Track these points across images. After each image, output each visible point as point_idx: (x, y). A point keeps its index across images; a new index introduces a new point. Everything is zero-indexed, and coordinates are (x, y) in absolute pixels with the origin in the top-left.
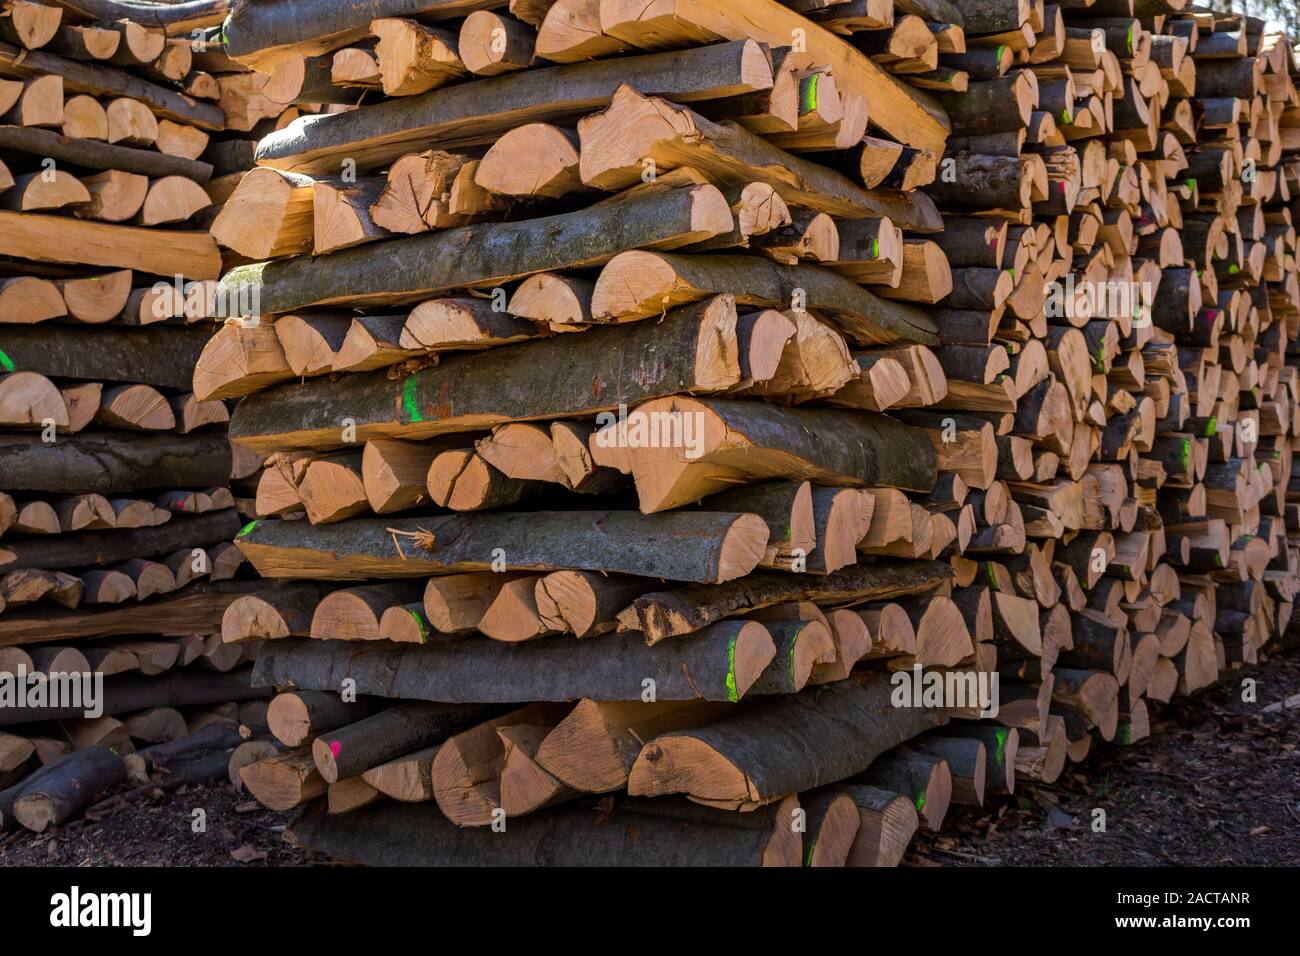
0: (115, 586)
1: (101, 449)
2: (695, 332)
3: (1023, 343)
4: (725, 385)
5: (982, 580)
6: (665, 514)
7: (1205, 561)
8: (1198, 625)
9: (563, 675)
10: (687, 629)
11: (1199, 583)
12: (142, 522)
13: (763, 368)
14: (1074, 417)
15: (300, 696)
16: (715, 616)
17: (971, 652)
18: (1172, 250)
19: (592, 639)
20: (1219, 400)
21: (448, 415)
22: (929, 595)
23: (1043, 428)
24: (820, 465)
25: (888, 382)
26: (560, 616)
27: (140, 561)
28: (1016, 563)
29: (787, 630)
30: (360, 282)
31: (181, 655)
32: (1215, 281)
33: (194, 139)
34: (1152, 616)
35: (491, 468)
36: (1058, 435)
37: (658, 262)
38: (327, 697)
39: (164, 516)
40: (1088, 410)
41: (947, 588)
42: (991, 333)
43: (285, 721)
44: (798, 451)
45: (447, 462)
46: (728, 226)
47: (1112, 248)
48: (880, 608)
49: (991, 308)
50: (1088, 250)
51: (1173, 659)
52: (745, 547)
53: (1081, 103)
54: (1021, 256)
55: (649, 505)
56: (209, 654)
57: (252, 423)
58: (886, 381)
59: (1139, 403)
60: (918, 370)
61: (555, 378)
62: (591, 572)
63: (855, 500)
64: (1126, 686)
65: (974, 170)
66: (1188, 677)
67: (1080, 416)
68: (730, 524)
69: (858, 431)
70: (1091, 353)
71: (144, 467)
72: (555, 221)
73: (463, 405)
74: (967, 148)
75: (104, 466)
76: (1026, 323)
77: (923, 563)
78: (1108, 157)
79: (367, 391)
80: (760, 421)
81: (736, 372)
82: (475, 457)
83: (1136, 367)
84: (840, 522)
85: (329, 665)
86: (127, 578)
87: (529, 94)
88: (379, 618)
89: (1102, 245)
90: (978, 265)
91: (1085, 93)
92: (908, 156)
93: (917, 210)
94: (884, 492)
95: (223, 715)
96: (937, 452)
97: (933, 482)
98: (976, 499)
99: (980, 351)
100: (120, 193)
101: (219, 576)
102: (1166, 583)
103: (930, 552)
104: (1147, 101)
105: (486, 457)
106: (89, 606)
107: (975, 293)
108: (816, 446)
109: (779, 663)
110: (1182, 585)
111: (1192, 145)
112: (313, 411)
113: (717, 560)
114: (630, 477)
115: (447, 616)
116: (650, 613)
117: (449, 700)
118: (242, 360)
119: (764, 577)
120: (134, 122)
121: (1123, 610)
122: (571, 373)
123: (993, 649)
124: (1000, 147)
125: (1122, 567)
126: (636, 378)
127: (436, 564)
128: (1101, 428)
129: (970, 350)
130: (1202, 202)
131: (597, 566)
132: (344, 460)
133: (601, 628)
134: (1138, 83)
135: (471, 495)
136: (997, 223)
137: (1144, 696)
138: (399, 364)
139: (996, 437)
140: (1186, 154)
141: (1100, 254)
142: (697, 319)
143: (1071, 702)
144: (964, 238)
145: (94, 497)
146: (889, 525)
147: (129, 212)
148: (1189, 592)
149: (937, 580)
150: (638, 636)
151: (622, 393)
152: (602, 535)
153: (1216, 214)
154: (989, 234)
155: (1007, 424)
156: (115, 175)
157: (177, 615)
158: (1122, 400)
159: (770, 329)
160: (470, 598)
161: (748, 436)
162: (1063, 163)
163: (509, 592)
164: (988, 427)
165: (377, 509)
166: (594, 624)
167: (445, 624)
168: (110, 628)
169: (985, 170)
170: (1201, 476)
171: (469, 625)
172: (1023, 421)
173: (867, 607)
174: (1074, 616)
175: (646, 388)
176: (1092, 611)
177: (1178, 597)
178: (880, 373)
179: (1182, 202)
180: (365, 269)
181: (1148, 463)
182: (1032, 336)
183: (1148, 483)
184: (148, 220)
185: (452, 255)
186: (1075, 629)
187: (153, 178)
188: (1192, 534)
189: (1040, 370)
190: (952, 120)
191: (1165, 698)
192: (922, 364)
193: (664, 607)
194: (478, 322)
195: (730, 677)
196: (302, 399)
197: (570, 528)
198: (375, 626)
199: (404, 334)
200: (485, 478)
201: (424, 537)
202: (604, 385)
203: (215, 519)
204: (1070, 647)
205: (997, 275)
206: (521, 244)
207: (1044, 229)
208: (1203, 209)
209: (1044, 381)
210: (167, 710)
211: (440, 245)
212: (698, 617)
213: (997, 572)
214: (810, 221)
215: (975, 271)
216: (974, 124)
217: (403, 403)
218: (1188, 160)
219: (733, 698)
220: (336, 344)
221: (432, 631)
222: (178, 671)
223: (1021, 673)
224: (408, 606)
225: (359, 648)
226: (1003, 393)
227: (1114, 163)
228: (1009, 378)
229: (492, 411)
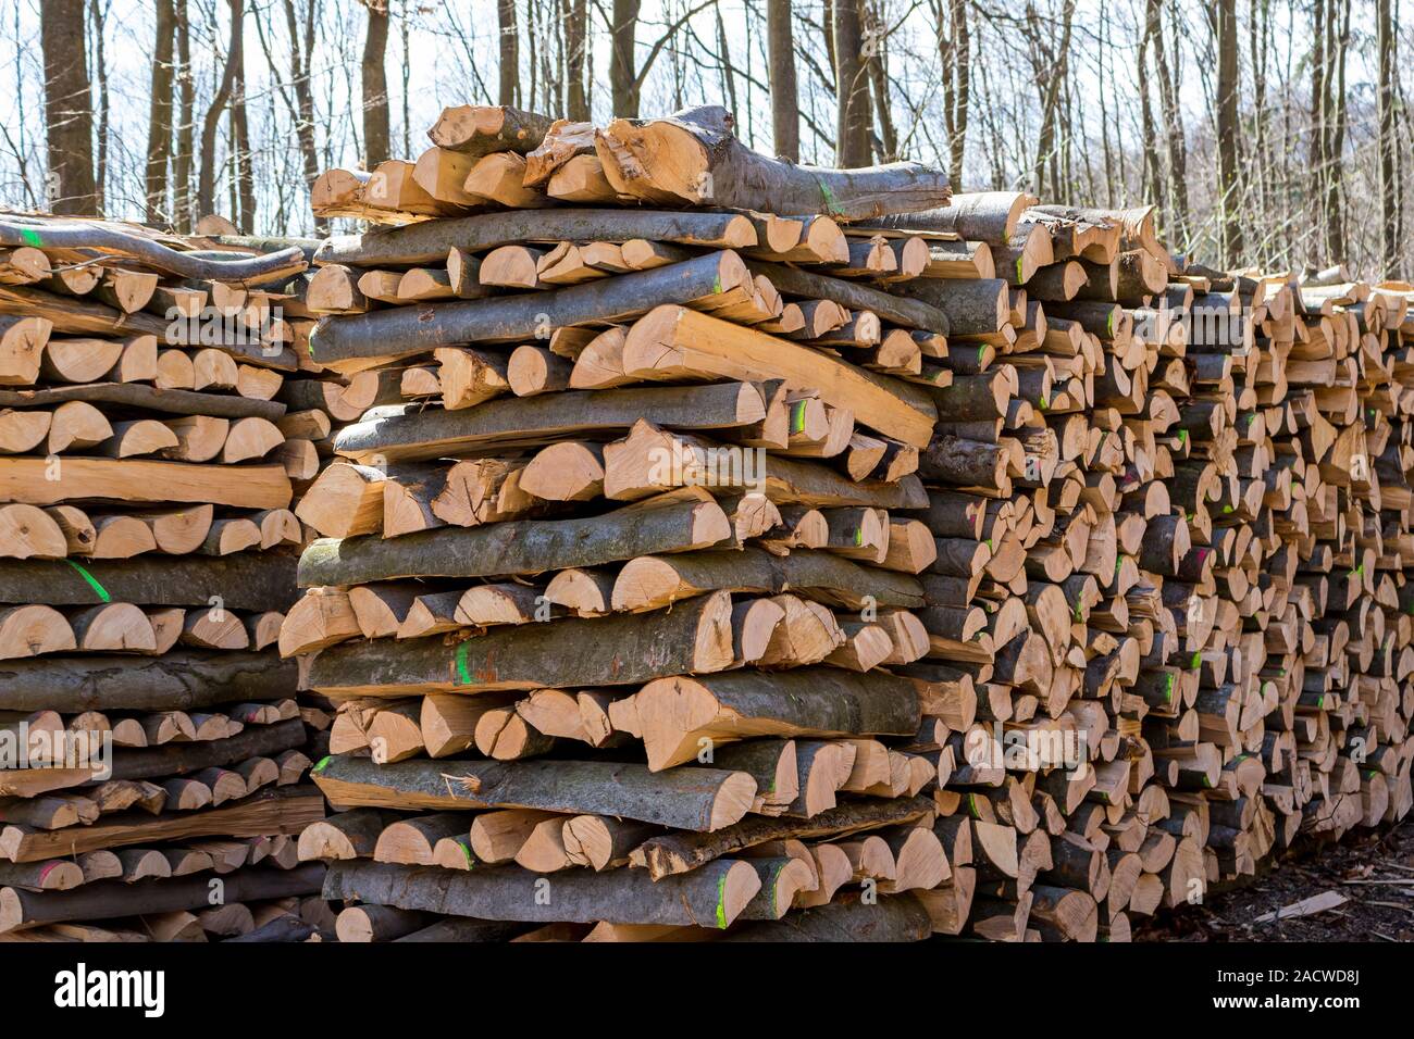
0: (195, 793)
1: (184, 669)
2: (695, 625)
3: (1001, 601)
4: (720, 667)
5: (964, 810)
6: (670, 772)
7: (1192, 783)
8: (1185, 843)
9: (585, 901)
10: (684, 868)
11: (1191, 802)
12: (219, 735)
13: (754, 650)
14: (1053, 663)
15: (364, 910)
16: (709, 856)
17: (949, 875)
18: (1158, 501)
19: (609, 872)
20: (1216, 628)
21: (493, 680)
22: (912, 825)
23: (1020, 675)
24: (805, 726)
25: (871, 647)
26: (583, 853)
27: (217, 769)
28: (997, 794)
29: (772, 866)
30: (421, 565)
31: (250, 855)
32: (1209, 521)
33: (269, 381)
34: (1137, 835)
35: (529, 726)
36: (1036, 680)
37: (664, 568)
38: (387, 910)
39: (238, 727)
40: (1066, 655)
41: (929, 819)
42: (970, 597)
43: (352, 931)
44: (783, 717)
45: (491, 720)
46: (725, 534)
47: (1094, 506)
48: (862, 841)
49: (969, 576)
50: (1070, 511)
51: (1159, 874)
52: (735, 800)
53: (1058, 387)
54: (999, 529)
55: (656, 763)
56: (275, 854)
57: (328, 675)
58: (869, 646)
59: (1121, 644)
60: (901, 634)
61: (582, 654)
62: (609, 817)
63: (836, 753)
64: (1106, 900)
65: (956, 455)
66: (1173, 891)
67: (1058, 661)
68: (722, 782)
69: (844, 689)
70: (1069, 604)
71: (220, 684)
72: (585, 524)
73: (506, 673)
74: (953, 433)
75: (186, 685)
76: (1005, 585)
77: (904, 800)
78: (1090, 427)
79: (426, 654)
80: (750, 695)
81: (730, 654)
82: (515, 716)
83: (1120, 611)
84: (822, 773)
85: (389, 884)
86: (205, 786)
87: (565, 415)
88: (433, 846)
89: (1085, 506)
90: (960, 536)
91: (1064, 378)
92: (892, 452)
93: (903, 493)
94: (864, 743)
95: (285, 909)
96: (921, 698)
97: (917, 726)
98: (957, 741)
99: (959, 612)
100: (204, 436)
101: (285, 781)
102: (1156, 803)
103: (909, 790)
104: (1130, 374)
105: (524, 716)
106: (170, 812)
107: (956, 562)
108: (800, 710)
109: (763, 895)
110: (1171, 802)
111: (1186, 398)
112: (380, 669)
113: (710, 813)
114: (641, 741)
115: (489, 849)
116: (655, 854)
117: (491, 918)
118: (321, 625)
119: (752, 821)
120: (217, 370)
121: (1105, 831)
122: (594, 652)
123: (972, 872)
124: (981, 433)
125: (1101, 794)
126: (647, 660)
127: (481, 804)
128: (1081, 670)
129: (951, 611)
130: (1193, 450)
131: (613, 812)
132: (405, 710)
133: (616, 863)
134: (1120, 360)
135: (511, 747)
136: (976, 498)
137: (1126, 909)
138: (454, 633)
139: (975, 686)
140: (1179, 407)
141: (1082, 514)
142: (697, 614)
143: (1049, 918)
144: (947, 514)
145: (177, 714)
146: (868, 772)
147: (211, 453)
148: (1179, 810)
149: (919, 814)
150: (644, 872)
151: (636, 672)
152: (618, 786)
153: (1209, 461)
154: (970, 510)
155: (986, 673)
156: (200, 420)
157: (248, 818)
158: (1104, 643)
159: (762, 616)
160: (509, 832)
161: (738, 710)
162: (1039, 444)
163: (542, 829)
164: (967, 678)
165: (432, 755)
166: (610, 860)
167: (489, 857)
168: (188, 831)
169: (966, 456)
170: (1190, 703)
171: (508, 856)
172: (1002, 670)
173: (849, 841)
174: (1054, 839)
175: (655, 669)
176: (1072, 834)
177: (1168, 816)
178: (863, 641)
179: (1172, 453)
180: (427, 554)
181: (1131, 697)
182: (1012, 594)
183: (1130, 716)
184: (229, 459)
185: (498, 549)
186: (1054, 851)
187: (233, 419)
188: (1178, 758)
189: (1019, 624)
190: (939, 409)
191: (1149, 910)
192: (904, 627)
193: (666, 850)
194: (519, 608)
195: (719, 908)
196: (370, 656)
197: (592, 779)
198: (429, 853)
199: (458, 612)
200: (524, 734)
201: (472, 781)
202: (621, 664)
203: (283, 728)
204: (1049, 866)
205: (975, 547)
206: (556, 543)
207: (1023, 501)
208: (1196, 456)
209: (1023, 633)
210: (237, 905)
211: (488, 539)
212: (695, 858)
213: (979, 803)
214: (800, 517)
215: (956, 542)
216: (958, 413)
217: (456, 667)
218: (1181, 413)
219: (723, 925)
220: (402, 618)
221: (478, 861)
222: (247, 868)
223: (1000, 892)
224: (458, 838)
225: (415, 871)
226: (980, 648)
227: (1097, 433)
228: (987, 635)
229: (530, 679)
